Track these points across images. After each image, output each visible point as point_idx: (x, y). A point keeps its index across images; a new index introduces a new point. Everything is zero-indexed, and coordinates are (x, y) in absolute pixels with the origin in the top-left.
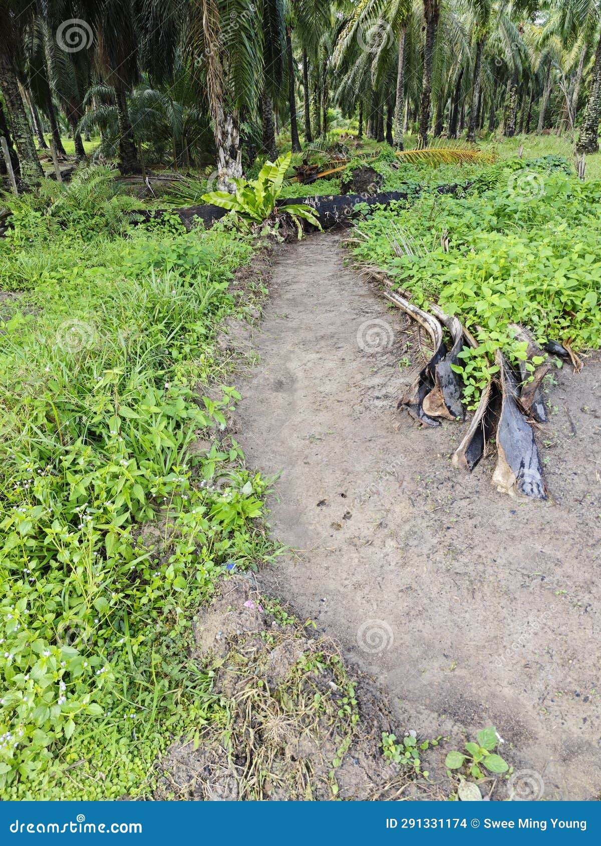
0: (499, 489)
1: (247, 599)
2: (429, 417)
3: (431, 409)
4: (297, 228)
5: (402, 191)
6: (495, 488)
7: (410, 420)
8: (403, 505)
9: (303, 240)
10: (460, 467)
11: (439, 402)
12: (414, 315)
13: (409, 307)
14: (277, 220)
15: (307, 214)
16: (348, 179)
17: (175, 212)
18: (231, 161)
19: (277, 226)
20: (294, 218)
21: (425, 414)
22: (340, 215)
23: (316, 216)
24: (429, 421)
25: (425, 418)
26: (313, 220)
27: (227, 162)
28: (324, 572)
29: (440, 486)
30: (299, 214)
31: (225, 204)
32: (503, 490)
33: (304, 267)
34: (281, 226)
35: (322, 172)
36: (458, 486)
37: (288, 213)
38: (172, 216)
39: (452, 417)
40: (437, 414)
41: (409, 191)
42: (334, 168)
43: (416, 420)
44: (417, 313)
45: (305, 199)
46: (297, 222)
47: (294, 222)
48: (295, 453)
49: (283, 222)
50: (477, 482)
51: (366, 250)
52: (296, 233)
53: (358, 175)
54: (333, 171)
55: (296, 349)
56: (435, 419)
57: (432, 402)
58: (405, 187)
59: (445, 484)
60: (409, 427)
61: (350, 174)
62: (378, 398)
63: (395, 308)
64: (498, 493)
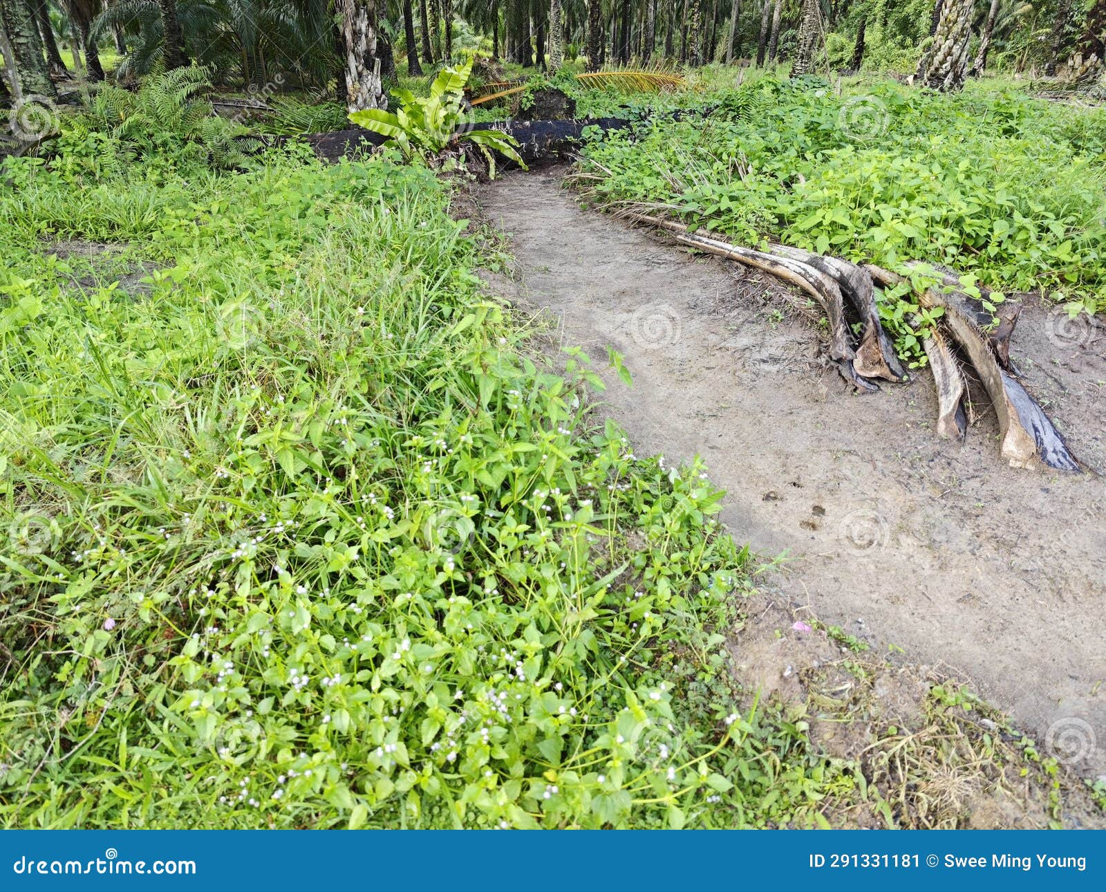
0: (1012, 463)
1: (792, 620)
2: (864, 379)
3: (865, 367)
4: (487, 163)
5: (622, 117)
6: (1006, 462)
7: (841, 383)
8: (894, 490)
9: (497, 180)
10: (951, 437)
11: (876, 358)
12: (750, 260)
13: (737, 250)
14: (461, 151)
15: (501, 143)
16: (529, 105)
17: (304, 139)
18: (365, 72)
19: (463, 158)
20: (484, 150)
21: (858, 376)
22: (540, 148)
23: (514, 147)
24: (865, 384)
25: (860, 380)
26: (510, 153)
27: (360, 75)
28: (834, 586)
29: (931, 464)
30: (488, 143)
31: (381, 128)
32: (1018, 464)
33: (525, 211)
34: (468, 160)
35: (478, 97)
36: (954, 463)
37: (474, 143)
38: (301, 145)
39: (894, 378)
40: (874, 374)
41: (631, 117)
42: (493, 92)
43: (850, 383)
44: (754, 257)
45: (492, 124)
46: (488, 155)
47: (483, 155)
48: (687, 436)
49: (471, 155)
50: (977, 457)
51: (623, 184)
52: (488, 170)
53: (541, 100)
54: (492, 97)
55: (595, 309)
56: (870, 380)
57: (865, 358)
58: (625, 111)
59: (936, 460)
60: (839, 393)
61: (531, 97)
62: (764, 361)
63: (703, 254)
64: (1012, 468)
